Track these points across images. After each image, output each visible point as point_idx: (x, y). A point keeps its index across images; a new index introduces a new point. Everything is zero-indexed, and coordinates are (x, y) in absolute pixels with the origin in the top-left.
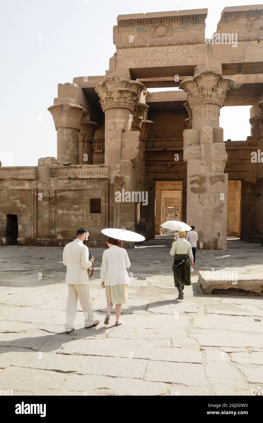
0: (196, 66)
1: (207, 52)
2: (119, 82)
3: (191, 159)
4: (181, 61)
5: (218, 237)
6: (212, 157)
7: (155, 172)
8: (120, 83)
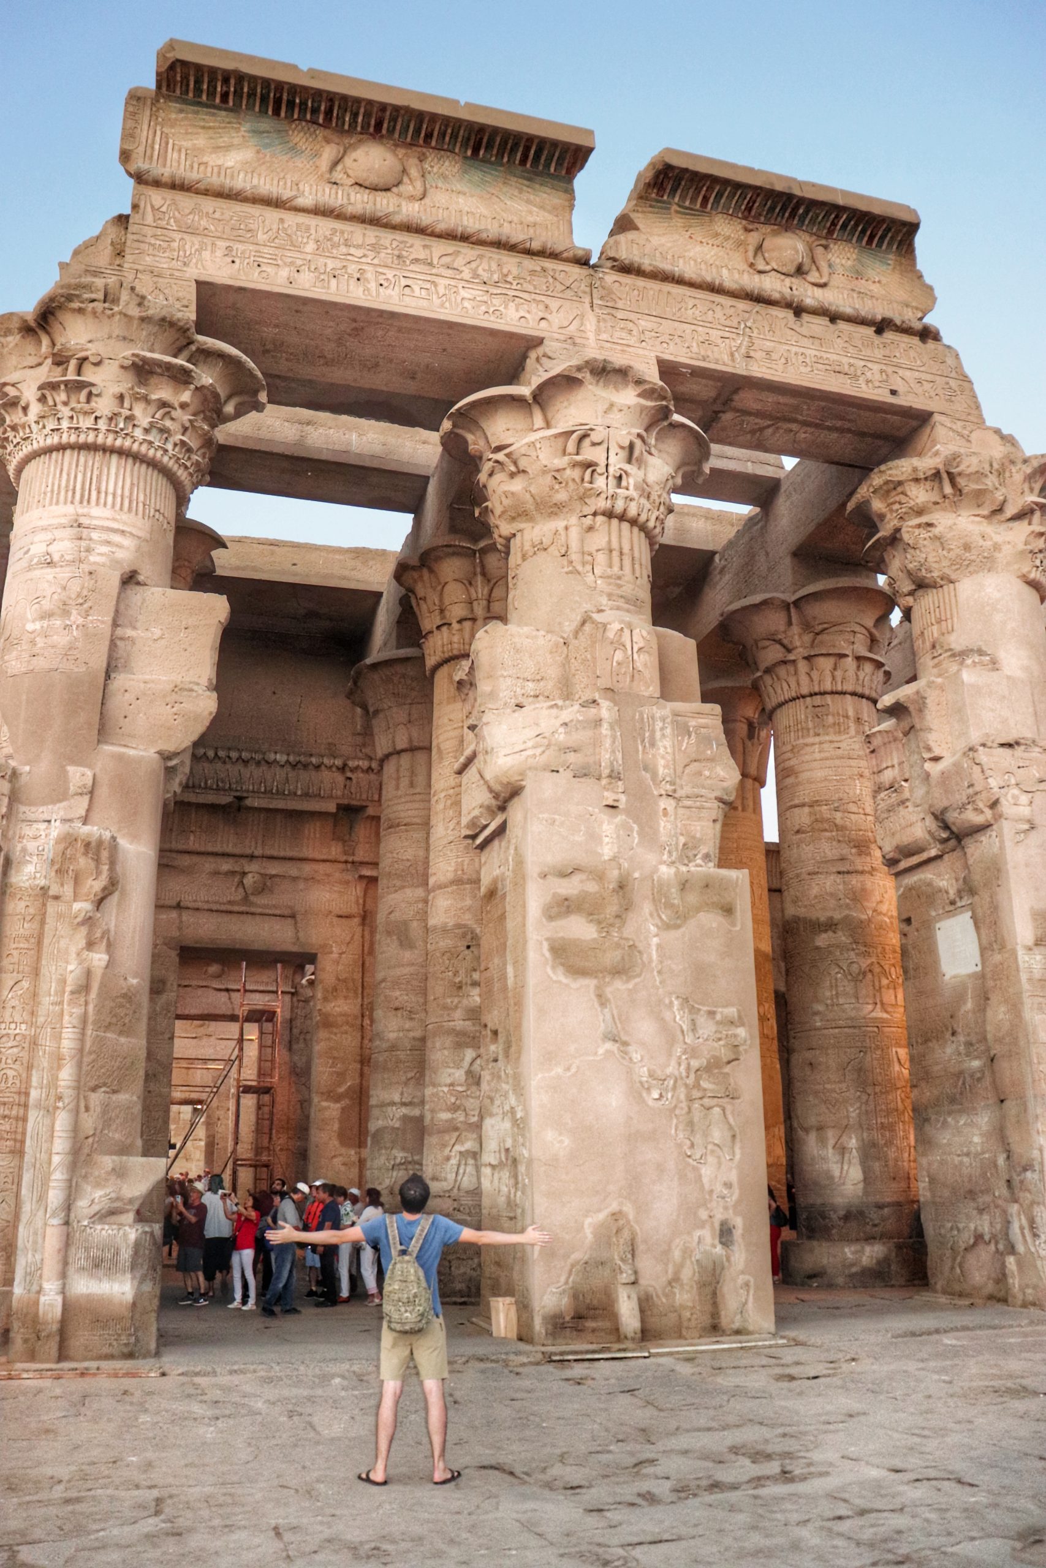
0: (539, 342)
1: (587, 300)
2: (143, 319)
3: (548, 774)
4: (466, 304)
5: (719, 1249)
6: (661, 771)
7: (178, 906)
8: (144, 325)
